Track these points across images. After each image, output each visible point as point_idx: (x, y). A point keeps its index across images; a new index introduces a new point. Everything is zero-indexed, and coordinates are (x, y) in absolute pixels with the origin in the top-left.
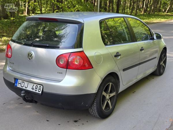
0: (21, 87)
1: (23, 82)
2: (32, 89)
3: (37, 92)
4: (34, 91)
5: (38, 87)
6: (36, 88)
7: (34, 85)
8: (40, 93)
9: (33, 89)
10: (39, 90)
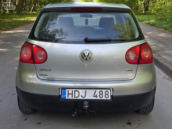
0: (73, 98)
1: (75, 91)
2: (94, 96)
3: (104, 98)
4: (98, 98)
5: (104, 92)
6: (100, 94)
7: (96, 91)
8: (109, 98)
9: (96, 97)
10: (107, 96)
